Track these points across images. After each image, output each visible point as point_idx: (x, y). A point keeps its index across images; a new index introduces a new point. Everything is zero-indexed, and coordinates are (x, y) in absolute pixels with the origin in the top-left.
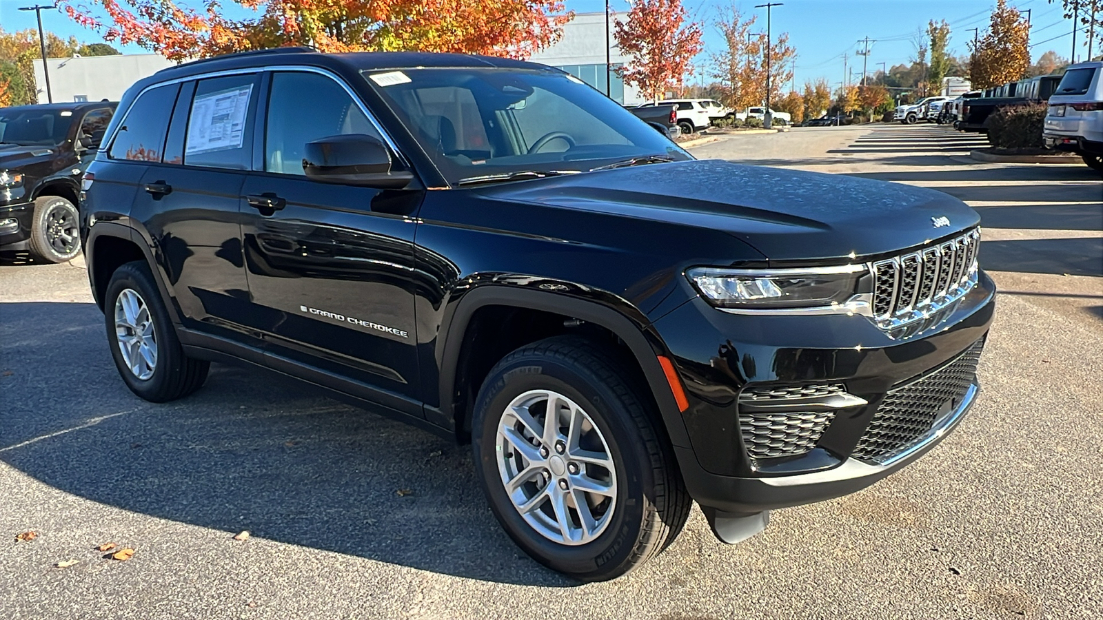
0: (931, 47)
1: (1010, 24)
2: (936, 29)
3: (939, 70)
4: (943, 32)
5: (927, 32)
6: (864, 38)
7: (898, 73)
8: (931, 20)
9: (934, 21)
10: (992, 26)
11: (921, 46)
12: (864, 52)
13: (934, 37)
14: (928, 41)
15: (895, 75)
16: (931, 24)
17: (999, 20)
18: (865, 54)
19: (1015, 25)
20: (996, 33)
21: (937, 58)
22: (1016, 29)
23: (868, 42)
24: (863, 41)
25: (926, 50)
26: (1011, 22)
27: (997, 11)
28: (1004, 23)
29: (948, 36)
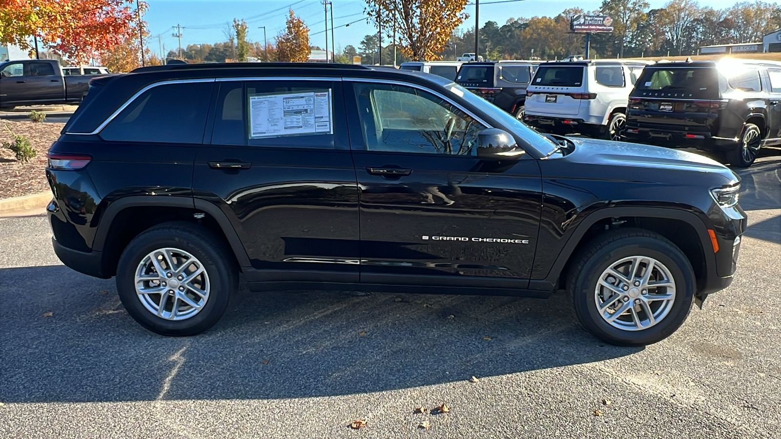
0: (236, 37)
1: (299, 28)
2: (238, 25)
3: (243, 52)
4: (243, 27)
5: (233, 26)
6: (176, 26)
7: (193, 50)
8: (235, 19)
9: (236, 20)
10: (288, 28)
11: (230, 36)
12: (178, 35)
13: (238, 30)
14: (234, 32)
15: (191, 51)
16: (235, 22)
17: (291, 24)
18: (179, 37)
19: (301, 28)
20: (291, 33)
21: (241, 44)
22: (302, 31)
23: (180, 29)
24: (177, 27)
25: (233, 38)
26: (299, 27)
27: (290, 19)
28: (295, 27)
29: (247, 30)
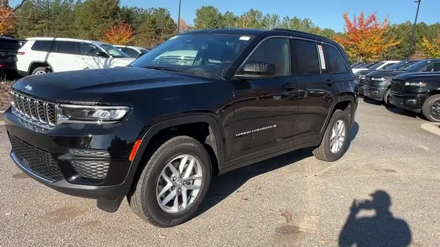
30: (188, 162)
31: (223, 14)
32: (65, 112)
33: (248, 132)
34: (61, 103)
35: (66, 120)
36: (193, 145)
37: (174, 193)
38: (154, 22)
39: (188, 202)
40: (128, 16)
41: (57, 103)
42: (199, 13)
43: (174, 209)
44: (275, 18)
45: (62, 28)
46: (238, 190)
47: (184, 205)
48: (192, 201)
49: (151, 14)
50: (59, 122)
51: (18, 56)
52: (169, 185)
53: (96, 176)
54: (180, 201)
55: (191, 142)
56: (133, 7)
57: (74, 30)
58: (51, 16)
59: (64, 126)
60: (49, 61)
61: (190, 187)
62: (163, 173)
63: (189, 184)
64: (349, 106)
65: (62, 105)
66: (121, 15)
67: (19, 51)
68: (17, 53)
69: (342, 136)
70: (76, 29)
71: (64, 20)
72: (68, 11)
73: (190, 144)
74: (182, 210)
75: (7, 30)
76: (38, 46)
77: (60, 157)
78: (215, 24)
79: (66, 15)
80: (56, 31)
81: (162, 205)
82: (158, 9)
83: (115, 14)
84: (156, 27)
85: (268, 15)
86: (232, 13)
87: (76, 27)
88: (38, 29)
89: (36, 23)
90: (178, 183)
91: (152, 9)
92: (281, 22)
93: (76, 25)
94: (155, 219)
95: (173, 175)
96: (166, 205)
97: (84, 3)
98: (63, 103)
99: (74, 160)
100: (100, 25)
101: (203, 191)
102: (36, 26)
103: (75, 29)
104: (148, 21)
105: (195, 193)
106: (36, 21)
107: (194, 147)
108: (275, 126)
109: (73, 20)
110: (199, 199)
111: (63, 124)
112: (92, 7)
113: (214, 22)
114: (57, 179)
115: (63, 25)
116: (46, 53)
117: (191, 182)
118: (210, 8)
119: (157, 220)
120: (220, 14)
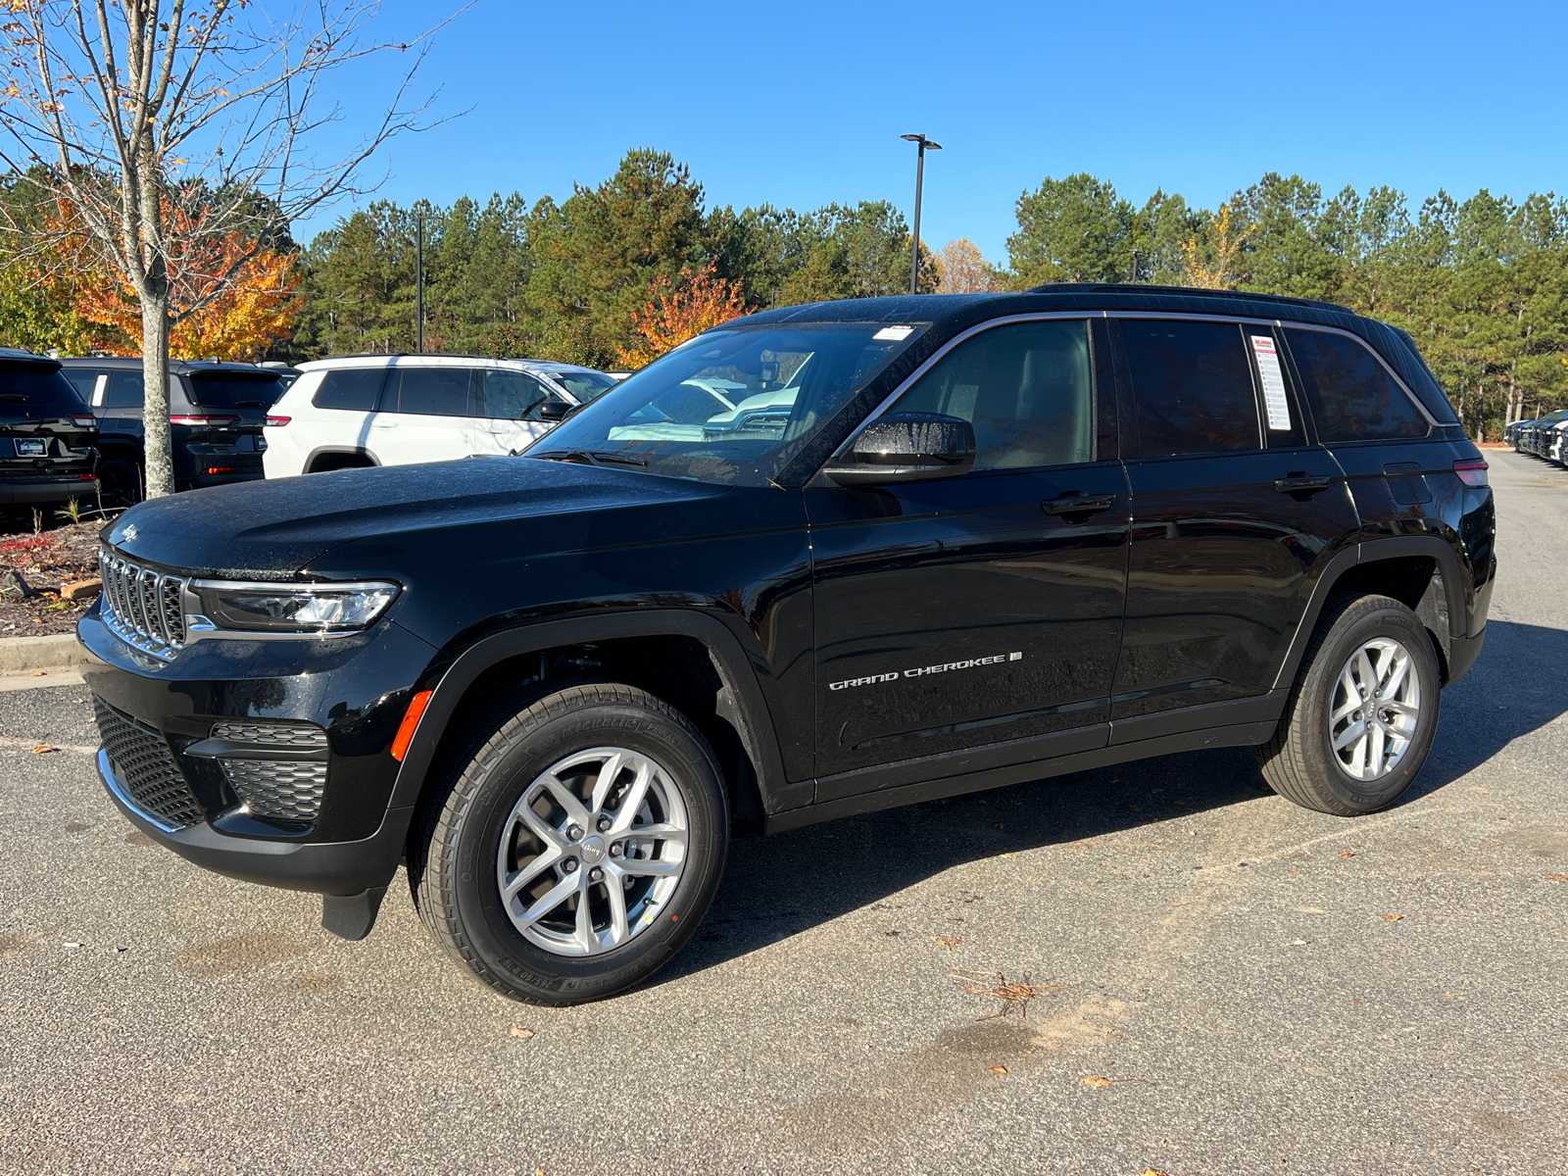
30: (626, 777)
31: (1138, 205)
32: (208, 604)
33: (885, 677)
34: (195, 578)
35: (210, 630)
36: (639, 714)
37: (571, 883)
38: (838, 265)
39: (632, 923)
40: (735, 247)
41: (185, 577)
42: (1031, 211)
43: (578, 942)
44: (1384, 204)
45: (479, 314)
46: (883, 901)
47: (617, 932)
48: (647, 918)
49: (831, 229)
50: (190, 640)
51: (269, 432)
52: (553, 853)
53: (293, 809)
54: (601, 914)
55: (632, 704)
56: (756, 207)
57: (527, 319)
58: (442, 268)
59: (203, 649)
60: (373, 447)
61: (642, 868)
62: (522, 809)
63: (639, 855)
64: (1436, 580)
65: (199, 583)
66: (708, 248)
67: (273, 411)
68: (264, 419)
69: (1408, 711)
70: (537, 314)
71: (487, 283)
72: (505, 245)
73: (627, 712)
74: (606, 946)
75: (268, 335)
76: (336, 393)
77: (193, 749)
78: (1101, 254)
79: (497, 260)
80: (461, 326)
81: (525, 921)
82: (856, 209)
83: (680, 244)
84: (847, 285)
85: (1349, 193)
86: (1178, 200)
87: (533, 305)
88: (390, 323)
89: (387, 300)
90: (587, 848)
91: (834, 209)
92: (1414, 220)
93: (534, 296)
94: (493, 966)
95: (570, 821)
96: (539, 922)
97: (566, 208)
98: (202, 578)
99: (232, 757)
100: (627, 293)
101: (693, 883)
102: (388, 311)
103: (529, 311)
104: (815, 260)
105: (663, 890)
106: (386, 291)
107: (641, 721)
108: (1014, 656)
109: (523, 277)
110: (678, 913)
111: (201, 642)
112: (591, 221)
113: (1100, 245)
114: (189, 819)
115: (485, 302)
116: (365, 414)
117: (648, 849)
118: (1081, 183)
119: (501, 971)
120: (1123, 207)
